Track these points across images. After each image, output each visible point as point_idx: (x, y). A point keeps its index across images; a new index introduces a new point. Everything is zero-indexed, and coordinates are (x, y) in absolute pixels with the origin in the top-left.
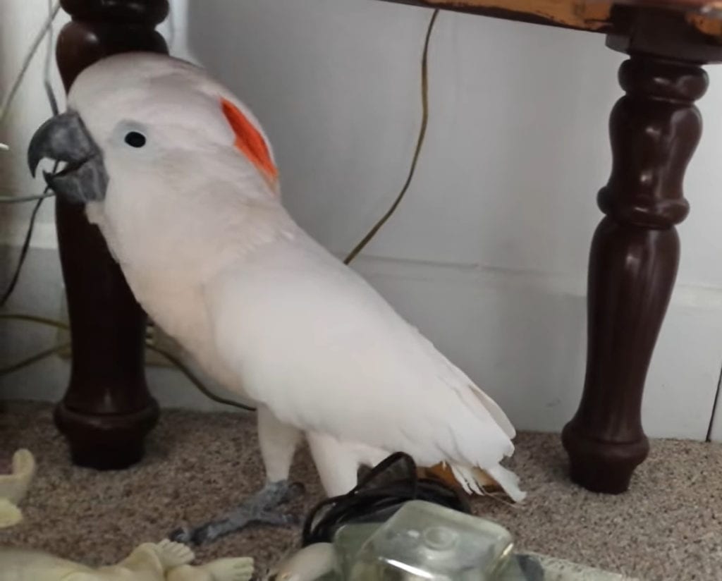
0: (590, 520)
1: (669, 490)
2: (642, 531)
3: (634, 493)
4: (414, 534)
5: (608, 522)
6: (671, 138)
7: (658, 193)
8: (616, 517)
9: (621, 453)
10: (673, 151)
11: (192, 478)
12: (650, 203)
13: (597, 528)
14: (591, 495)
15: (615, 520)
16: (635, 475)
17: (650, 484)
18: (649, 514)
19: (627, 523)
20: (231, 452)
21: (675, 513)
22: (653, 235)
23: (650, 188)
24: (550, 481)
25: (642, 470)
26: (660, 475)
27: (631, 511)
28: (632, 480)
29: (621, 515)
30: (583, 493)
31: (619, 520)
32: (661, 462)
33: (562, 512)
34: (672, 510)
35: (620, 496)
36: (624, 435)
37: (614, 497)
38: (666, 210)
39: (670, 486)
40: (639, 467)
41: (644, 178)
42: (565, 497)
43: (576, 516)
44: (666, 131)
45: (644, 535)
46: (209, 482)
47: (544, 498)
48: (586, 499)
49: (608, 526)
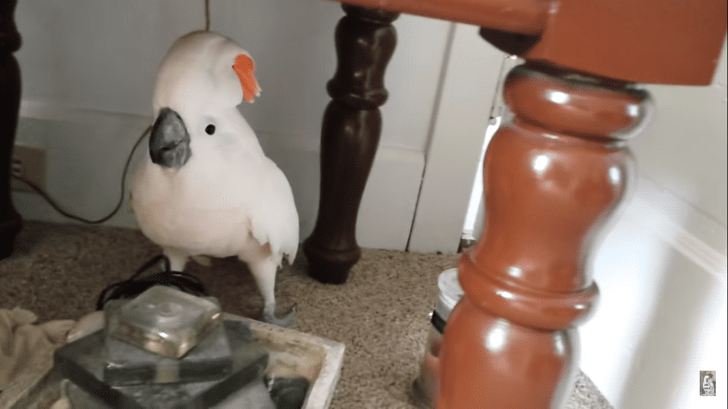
0: (315, 301)
1: (372, 282)
2: (348, 308)
3: (349, 284)
4: (152, 306)
5: (327, 302)
6: (375, 47)
7: (367, 85)
8: (333, 299)
9: (342, 258)
10: (377, 56)
11: (43, 268)
12: (361, 92)
13: (319, 306)
14: (320, 285)
15: (333, 301)
16: (352, 272)
17: (362, 279)
18: (357, 298)
19: (340, 303)
20: (73, 251)
21: (374, 297)
22: (363, 114)
23: (361, 81)
24: (293, 275)
25: (356, 269)
26: (369, 272)
27: (344, 295)
28: (350, 275)
29: (337, 298)
30: (315, 283)
31: (335, 301)
32: (372, 265)
33: (298, 295)
34: (372, 295)
35: (340, 286)
36: (343, 245)
37: (334, 286)
38: (372, 96)
39: (374, 280)
40: (355, 267)
41: (357, 75)
42: (302, 286)
43: (306, 298)
44: (371, 42)
45: (349, 310)
46: (55, 271)
47: (287, 286)
48: (315, 287)
49: (327, 304)
